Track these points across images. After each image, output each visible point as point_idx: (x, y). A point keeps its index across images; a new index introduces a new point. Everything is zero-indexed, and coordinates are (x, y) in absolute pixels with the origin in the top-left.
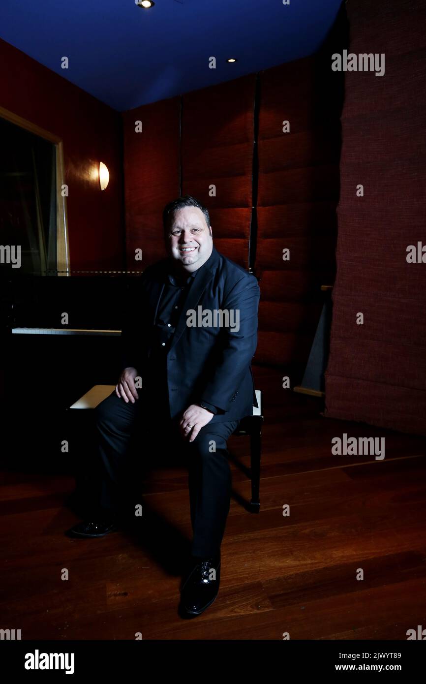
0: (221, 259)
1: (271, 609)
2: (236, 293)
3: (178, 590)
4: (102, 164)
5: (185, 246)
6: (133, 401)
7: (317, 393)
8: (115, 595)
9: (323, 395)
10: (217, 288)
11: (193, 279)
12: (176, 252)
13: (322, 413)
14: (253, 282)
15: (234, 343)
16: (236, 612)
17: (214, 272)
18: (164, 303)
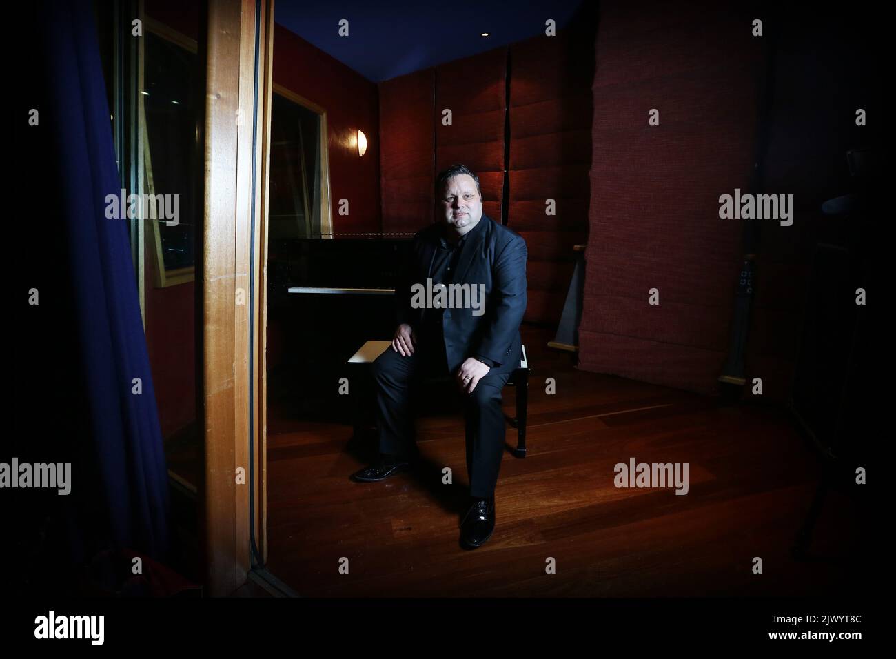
0: (490, 223)
1: (543, 542)
2: (505, 255)
3: (456, 526)
4: (360, 133)
5: (458, 211)
6: (409, 355)
7: (571, 347)
8: (401, 530)
9: (576, 349)
10: (488, 250)
11: (464, 242)
12: (450, 217)
13: (575, 367)
14: (522, 243)
15: (506, 301)
16: (512, 545)
17: (484, 234)
18: (436, 266)
